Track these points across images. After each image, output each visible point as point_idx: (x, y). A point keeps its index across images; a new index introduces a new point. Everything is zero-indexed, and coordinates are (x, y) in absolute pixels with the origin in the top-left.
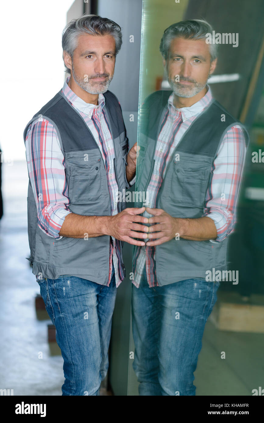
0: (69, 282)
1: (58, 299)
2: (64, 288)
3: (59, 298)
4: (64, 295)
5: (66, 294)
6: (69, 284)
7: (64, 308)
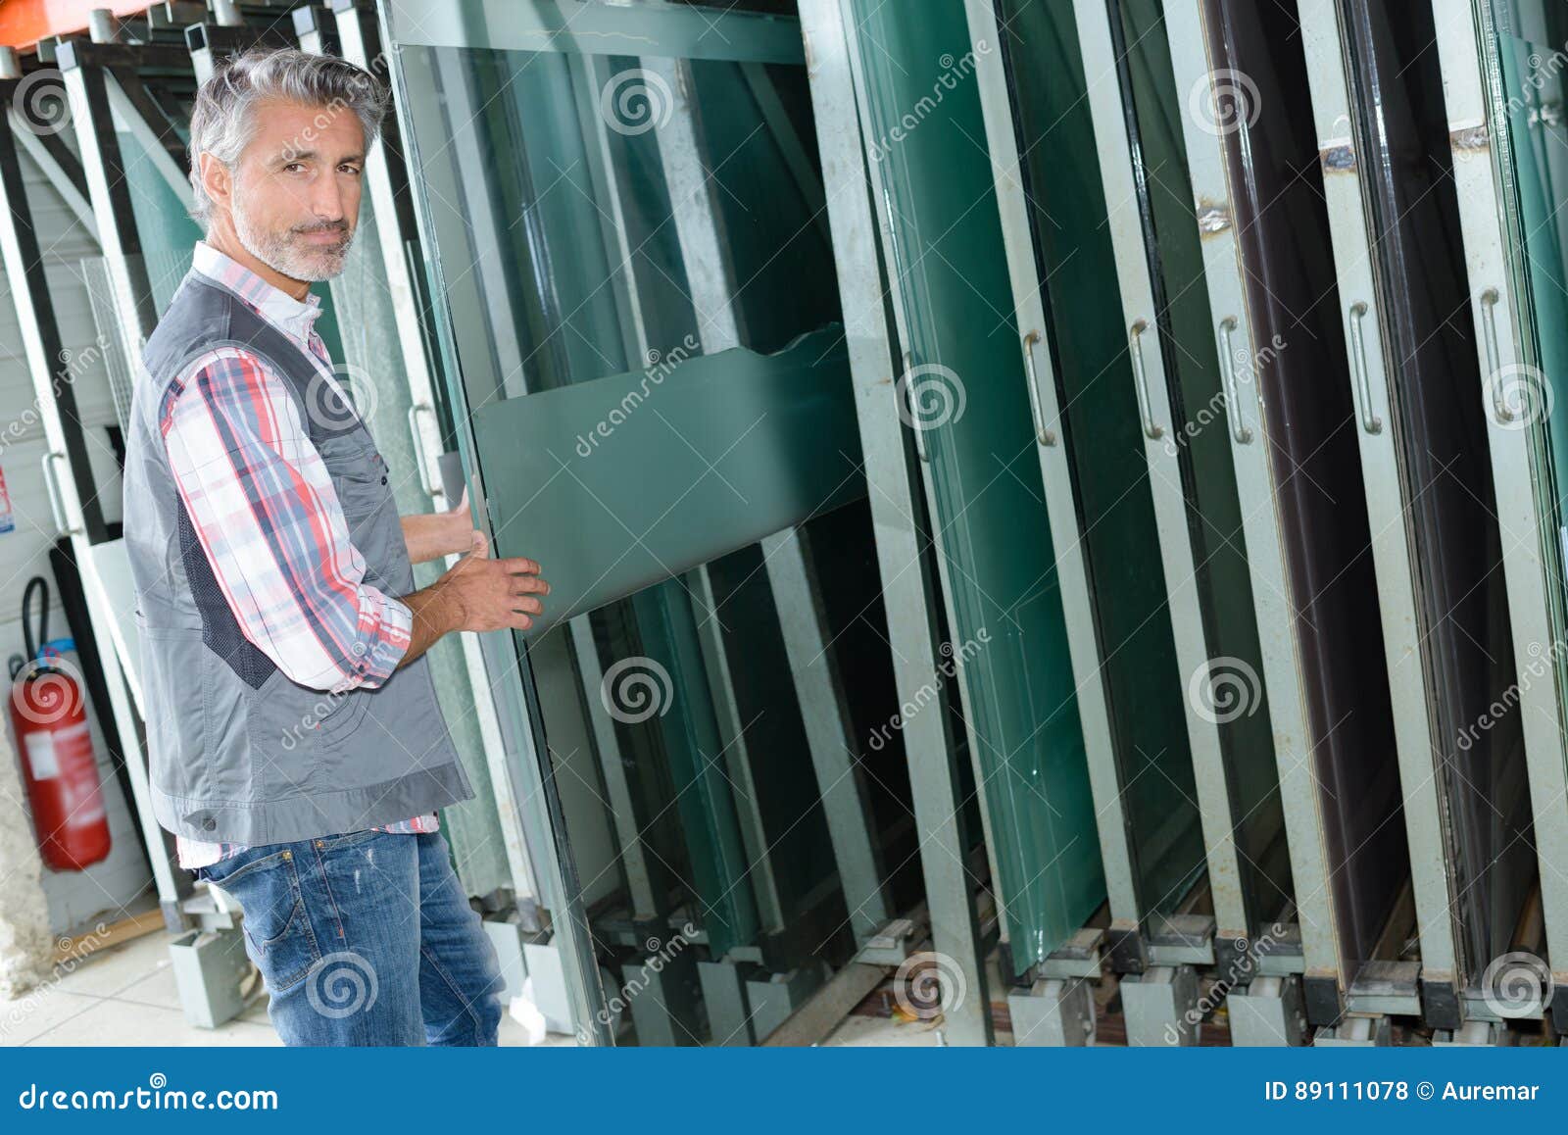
0: (370, 854)
1: (339, 906)
2: (357, 874)
3: (341, 903)
4: (359, 892)
5: (364, 887)
6: (371, 860)
7: (359, 932)
